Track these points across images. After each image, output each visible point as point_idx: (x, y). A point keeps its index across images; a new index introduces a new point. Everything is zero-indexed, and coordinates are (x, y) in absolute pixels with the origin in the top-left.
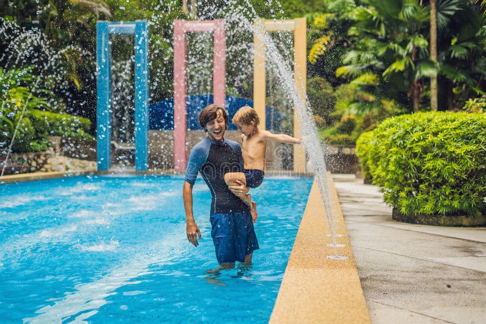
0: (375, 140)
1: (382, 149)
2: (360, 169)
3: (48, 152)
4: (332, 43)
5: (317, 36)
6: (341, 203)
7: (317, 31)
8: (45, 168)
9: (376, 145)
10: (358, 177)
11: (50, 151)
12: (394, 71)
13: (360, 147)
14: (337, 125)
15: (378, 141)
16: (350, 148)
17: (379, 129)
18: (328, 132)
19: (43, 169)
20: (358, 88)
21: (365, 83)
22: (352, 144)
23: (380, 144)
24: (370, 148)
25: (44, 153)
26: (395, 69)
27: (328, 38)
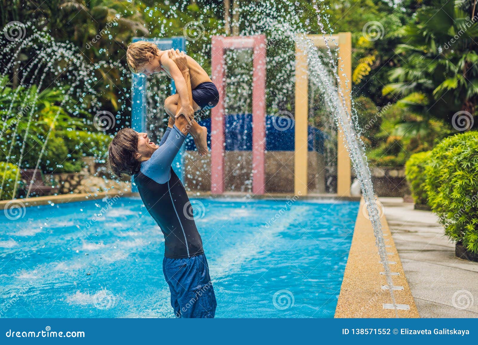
0: (435, 162)
1: (444, 173)
2: (409, 193)
3: (82, 173)
4: (378, 63)
5: (361, 56)
6: (392, 233)
7: (362, 51)
8: (79, 190)
9: (436, 167)
10: (406, 201)
11: (84, 172)
12: (446, 89)
13: (410, 170)
14: (383, 146)
15: (437, 163)
16: (398, 170)
17: (439, 148)
18: (373, 154)
19: (76, 191)
20: (405, 109)
21: (413, 103)
22: (400, 166)
23: (441, 167)
24: (429, 171)
25: (77, 174)
26: (447, 87)
27: (373, 58)
